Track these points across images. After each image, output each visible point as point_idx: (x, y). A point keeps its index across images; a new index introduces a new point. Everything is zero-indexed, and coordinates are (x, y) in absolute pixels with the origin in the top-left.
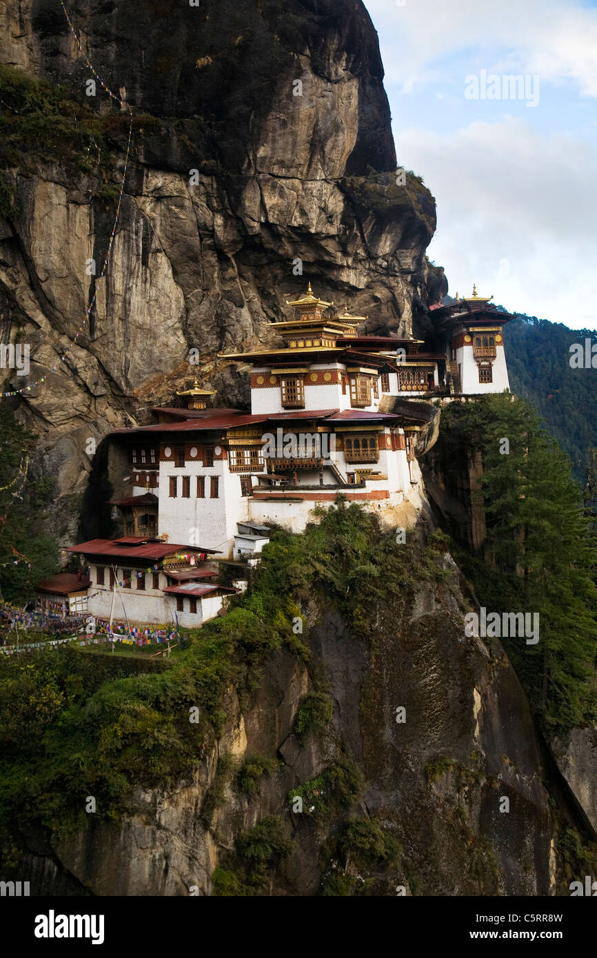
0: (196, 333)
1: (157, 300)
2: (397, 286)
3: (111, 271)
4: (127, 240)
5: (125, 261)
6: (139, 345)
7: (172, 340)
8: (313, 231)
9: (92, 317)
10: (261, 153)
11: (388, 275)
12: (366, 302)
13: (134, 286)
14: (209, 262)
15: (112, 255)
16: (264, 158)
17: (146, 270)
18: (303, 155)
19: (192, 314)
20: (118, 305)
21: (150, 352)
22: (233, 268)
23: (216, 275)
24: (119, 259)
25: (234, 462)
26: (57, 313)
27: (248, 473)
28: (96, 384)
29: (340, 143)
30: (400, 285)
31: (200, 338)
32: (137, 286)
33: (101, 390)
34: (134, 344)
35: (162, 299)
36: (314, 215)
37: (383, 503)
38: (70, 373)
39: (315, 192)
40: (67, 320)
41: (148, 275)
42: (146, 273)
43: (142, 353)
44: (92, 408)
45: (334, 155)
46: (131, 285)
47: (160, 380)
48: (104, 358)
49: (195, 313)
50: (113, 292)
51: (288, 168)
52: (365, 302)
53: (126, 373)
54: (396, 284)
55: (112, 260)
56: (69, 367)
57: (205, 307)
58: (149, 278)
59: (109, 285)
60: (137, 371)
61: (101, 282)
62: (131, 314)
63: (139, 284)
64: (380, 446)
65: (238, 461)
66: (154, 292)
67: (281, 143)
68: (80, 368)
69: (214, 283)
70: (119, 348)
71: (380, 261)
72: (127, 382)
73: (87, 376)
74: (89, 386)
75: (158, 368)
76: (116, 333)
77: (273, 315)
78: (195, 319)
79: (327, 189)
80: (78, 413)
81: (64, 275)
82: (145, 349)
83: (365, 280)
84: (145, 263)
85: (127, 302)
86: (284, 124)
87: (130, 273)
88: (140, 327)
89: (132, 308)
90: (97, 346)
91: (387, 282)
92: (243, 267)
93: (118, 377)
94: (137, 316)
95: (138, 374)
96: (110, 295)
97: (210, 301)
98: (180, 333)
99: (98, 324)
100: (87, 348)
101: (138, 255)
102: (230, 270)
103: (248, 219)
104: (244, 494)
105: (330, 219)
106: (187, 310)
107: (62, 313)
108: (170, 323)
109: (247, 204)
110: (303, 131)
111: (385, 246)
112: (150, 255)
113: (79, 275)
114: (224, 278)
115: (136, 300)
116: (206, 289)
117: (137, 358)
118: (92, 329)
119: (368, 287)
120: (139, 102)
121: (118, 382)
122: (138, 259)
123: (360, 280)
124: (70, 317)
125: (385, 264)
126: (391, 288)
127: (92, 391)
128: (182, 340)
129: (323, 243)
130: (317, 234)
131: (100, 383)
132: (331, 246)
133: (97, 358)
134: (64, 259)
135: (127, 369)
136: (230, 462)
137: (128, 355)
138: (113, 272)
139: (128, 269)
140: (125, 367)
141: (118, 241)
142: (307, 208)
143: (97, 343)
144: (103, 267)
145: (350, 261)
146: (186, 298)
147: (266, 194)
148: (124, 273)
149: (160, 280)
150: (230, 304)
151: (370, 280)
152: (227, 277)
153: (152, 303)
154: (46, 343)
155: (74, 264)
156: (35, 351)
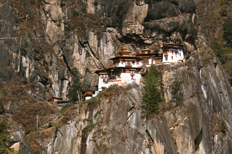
4: (103, 40)
7: (112, 57)
8: (137, 34)
10: (126, 21)
12: (153, 46)
14: (118, 42)
15: (100, 43)
16: (126, 22)
18: (134, 20)
20: (102, 52)
24: (102, 43)
27: (105, 79)
29: (141, 17)
32: (105, 48)
34: (105, 58)
35: (110, 50)
36: (137, 31)
37: (120, 82)
39: (137, 27)
40: (95, 55)
42: (107, 45)
43: (107, 60)
45: (140, 19)
47: (111, 64)
51: (131, 23)
54: (159, 42)
59: (100, 48)
60: (106, 63)
65: (102, 77)
66: (108, 49)
67: (129, 19)
68: (96, 63)
70: (103, 59)
73: (98, 65)
76: (102, 57)
77: (135, 50)
79: (140, 25)
81: (94, 47)
83: (151, 42)
84: (106, 43)
85: (103, 51)
86: (130, 15)
87: (104, 46)
88: (106, 55)
91: (157, 41)
93: (103, 65)
94: (105, 53)
96: (101, 50)
98: (114, 55)
99: (99, 55)
103: (123, 33)
104: (104, 82)
105: (140, 31)
106: (115, 51)
108: (111, 54)
109: (123, 31)
110: (134, 16)
111: (154, 35)
113: (96, 47)
115: (105, 50)
120: (106, 15)
125: (155, 38)
127: (98, 67)
129: (140, 36)
130: (138, 34)
131: (100, 66)
132: (141, 36)
133: (100, 61)
137: (105, 60)
138: (101, 46)
140: (104, 63)
141: (101, 40)
142: (135, 30)
143: (100, 59)
144: (99, 45)
145: (146, 39)
146: (115, 49)
147: (127, 28)
149: (109, 46)
151: (153, 42)
153: (108, 51)
154: (92, 59)
155: (95, 45)
156: (90, 61)
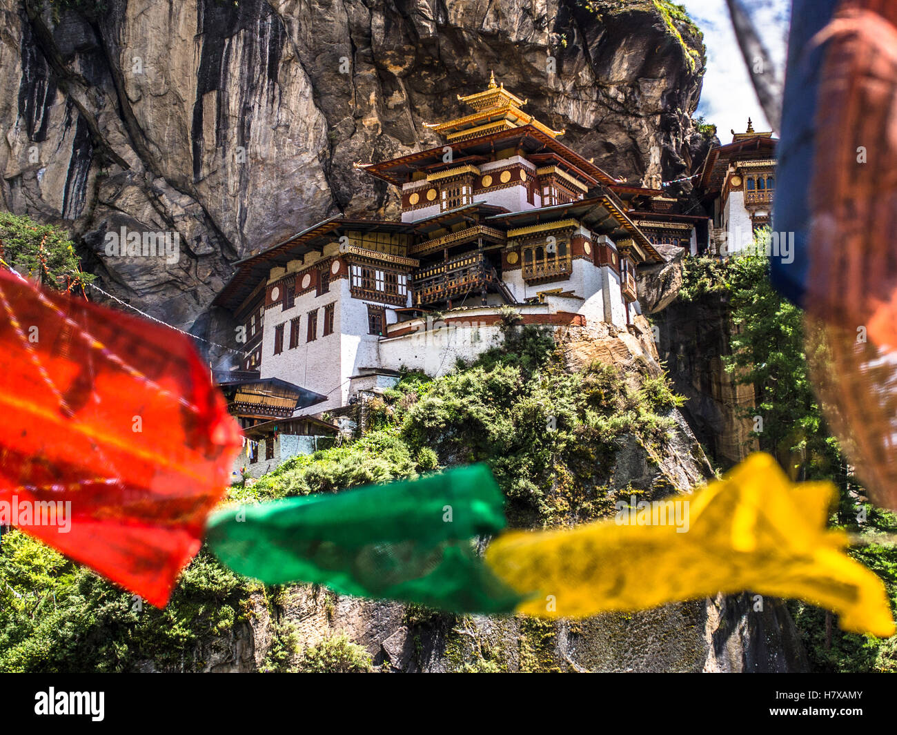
0: (344, 179)
1: (287, 127)
2: (640, 130)
3: (225, 84)
4: (249, 42)
5: (246, 71)
6: (262, 188)
7: (310, 184)
8: (512, 39)
9: (197, 150)
11: (626, 113)
13: (257, 106)
14: (364, 78)
15: (227, 63)
17: (274, 85)
19: (338, 150)
21: (277, 198)
22: (400, 91)
23: (373, 96)
24: (235, 68)
25: (358, 282)
26: (152, 147)
27: (382, 305)
28: (199, 239)
30: (646, 130)
31: (350, 186)
32: (260, 103)
33: (204, 249)
34: (255, 186)
35: (294, 125)
36: (514, 20)
37: (574, 331)
38: (164, 225)
40: (164, 154)
41: (277, 92)
42: (273, 89)
43: (265, 198)
44: (192, 272)
46: (252, 104)
48: (212, 206)
49: (343, 149)
50: (227, 112)
52: (594, 151)
53: (242, 227)
54: (639, 128)
55: (226, 70)
56: (163, 218)
57: (358, 142)
58: (278, 96)
59: (222, 104)
60: (258, 224)
61: (211, 100)
62: (251, 143)
63: (264, 103)
64: (572, 254)
65: (364, 282)
66: (284, 115)
68: (178, 216)
69: (370, 107)
70: (232, 191)
71: (612, 91)
72: (244, 240)
73: (186, 228)
74: (189, 241)
75: (287, 221)
76: (230, 170)
78: (343, 157)
80: (171, 278)
81: (162, 91)
82: (269, 194)
83: (593, 117)
84: (273, 75)
85: (244, 128)
87: (250, 87)
88: (263, 161)
89: (252, 134)
90: (203, 190)
91: (625, 123)
92: (415, 96)
93: (230, 233)
94: (258, 147)
95: (258, 228)
96: (222, 118)
97: (366, 135)
98: (320, 175)
99: (205, 159)
100: (190, 194)
101: (263, 64)
102: (396, 94)
104: (373, 331)
105: (538, 25)
106: (332, 144)
107: (158, 146)
108: (305, 158)
111: (621, 70)
112: (281, 64)
113: (181, 91)
114: (387, 106)
115: (258, 124)
116: (359, 117)
117: (257, 206)
118: (197, 165)
119: (598, 127)
121: (230, 240)
122: (262, 70)
123: (584, 115)
124: (169, 150)
125: (621, 97)
126: (632, 133)
127: (192, 249)
128: (324, 186)
129: (530, 57)
130: (519, 44)
131: (204, 238)
132: (541, 62)
133: (203, 206)
134: (163, 71)
135: (243, 221)
136: (352, 282)
137: (246, 202)
138: (228, 86)
139: (248, 82)
140: (240, 217)
141: (237, 44)
142: (505, 9)
143: (203, 185)
144: (211, 78)
145: (569, 86)
146: (330, 128)
148: (242, 89)
149: (293, 99)
150: (394, 141)
151: (600, 119)
152: (391, 104)
153: (281, 130)
154: (133, 184)
155: (175, 75)
156: (118, 195)
